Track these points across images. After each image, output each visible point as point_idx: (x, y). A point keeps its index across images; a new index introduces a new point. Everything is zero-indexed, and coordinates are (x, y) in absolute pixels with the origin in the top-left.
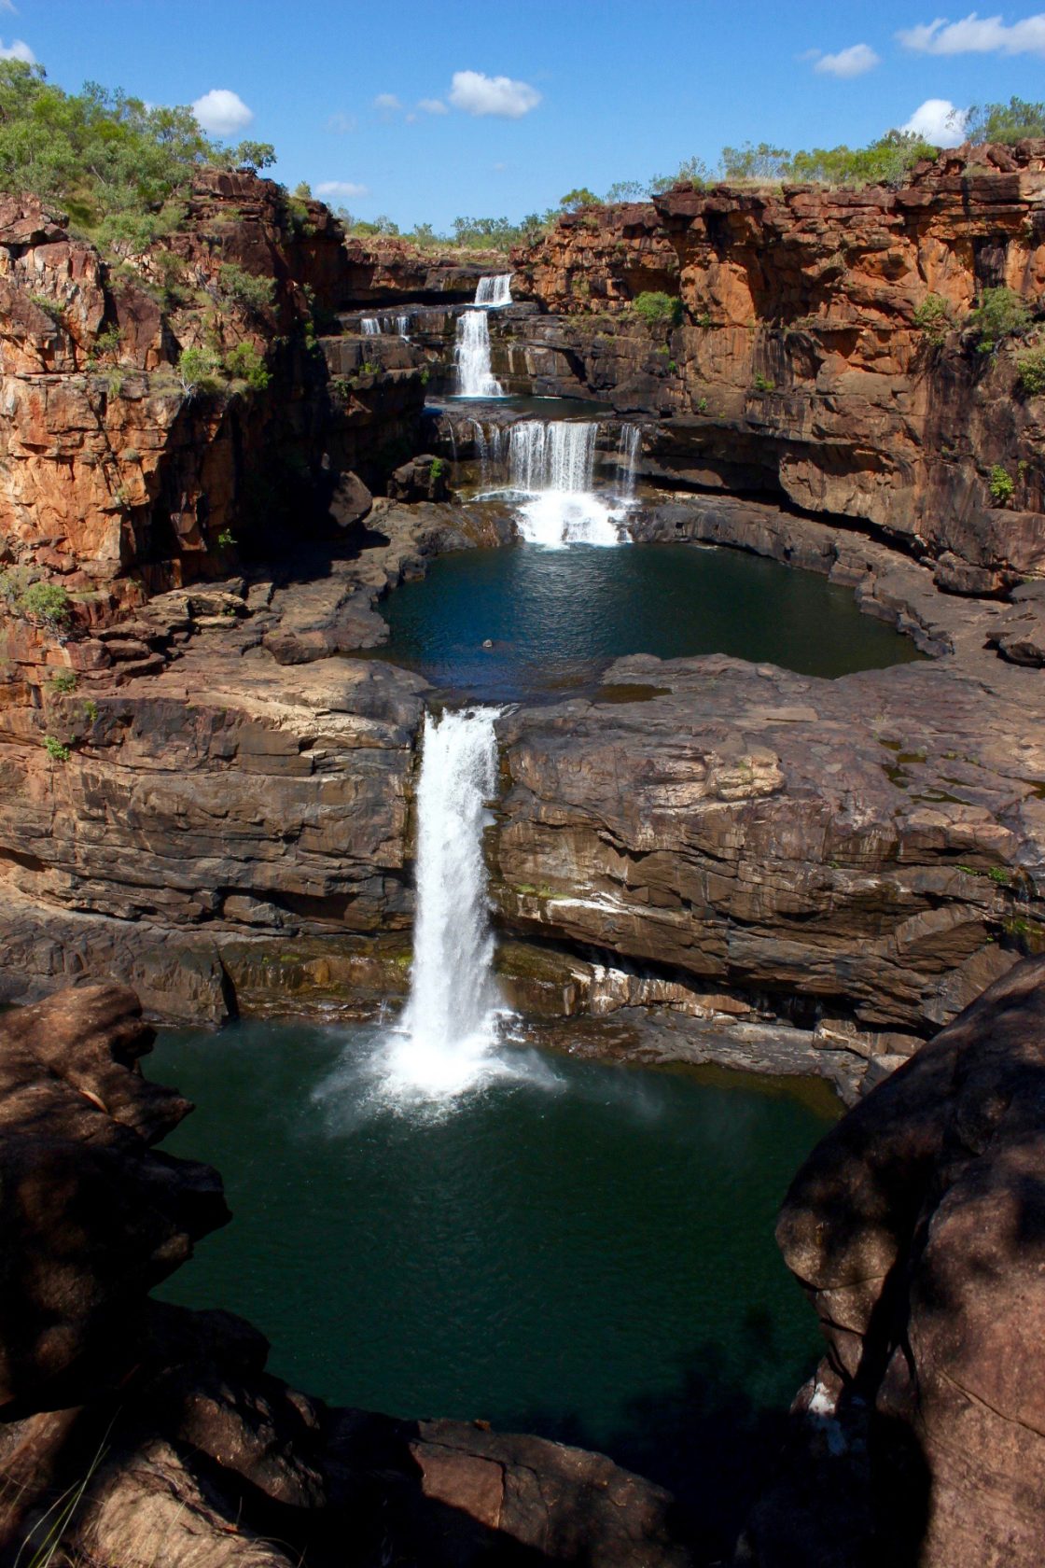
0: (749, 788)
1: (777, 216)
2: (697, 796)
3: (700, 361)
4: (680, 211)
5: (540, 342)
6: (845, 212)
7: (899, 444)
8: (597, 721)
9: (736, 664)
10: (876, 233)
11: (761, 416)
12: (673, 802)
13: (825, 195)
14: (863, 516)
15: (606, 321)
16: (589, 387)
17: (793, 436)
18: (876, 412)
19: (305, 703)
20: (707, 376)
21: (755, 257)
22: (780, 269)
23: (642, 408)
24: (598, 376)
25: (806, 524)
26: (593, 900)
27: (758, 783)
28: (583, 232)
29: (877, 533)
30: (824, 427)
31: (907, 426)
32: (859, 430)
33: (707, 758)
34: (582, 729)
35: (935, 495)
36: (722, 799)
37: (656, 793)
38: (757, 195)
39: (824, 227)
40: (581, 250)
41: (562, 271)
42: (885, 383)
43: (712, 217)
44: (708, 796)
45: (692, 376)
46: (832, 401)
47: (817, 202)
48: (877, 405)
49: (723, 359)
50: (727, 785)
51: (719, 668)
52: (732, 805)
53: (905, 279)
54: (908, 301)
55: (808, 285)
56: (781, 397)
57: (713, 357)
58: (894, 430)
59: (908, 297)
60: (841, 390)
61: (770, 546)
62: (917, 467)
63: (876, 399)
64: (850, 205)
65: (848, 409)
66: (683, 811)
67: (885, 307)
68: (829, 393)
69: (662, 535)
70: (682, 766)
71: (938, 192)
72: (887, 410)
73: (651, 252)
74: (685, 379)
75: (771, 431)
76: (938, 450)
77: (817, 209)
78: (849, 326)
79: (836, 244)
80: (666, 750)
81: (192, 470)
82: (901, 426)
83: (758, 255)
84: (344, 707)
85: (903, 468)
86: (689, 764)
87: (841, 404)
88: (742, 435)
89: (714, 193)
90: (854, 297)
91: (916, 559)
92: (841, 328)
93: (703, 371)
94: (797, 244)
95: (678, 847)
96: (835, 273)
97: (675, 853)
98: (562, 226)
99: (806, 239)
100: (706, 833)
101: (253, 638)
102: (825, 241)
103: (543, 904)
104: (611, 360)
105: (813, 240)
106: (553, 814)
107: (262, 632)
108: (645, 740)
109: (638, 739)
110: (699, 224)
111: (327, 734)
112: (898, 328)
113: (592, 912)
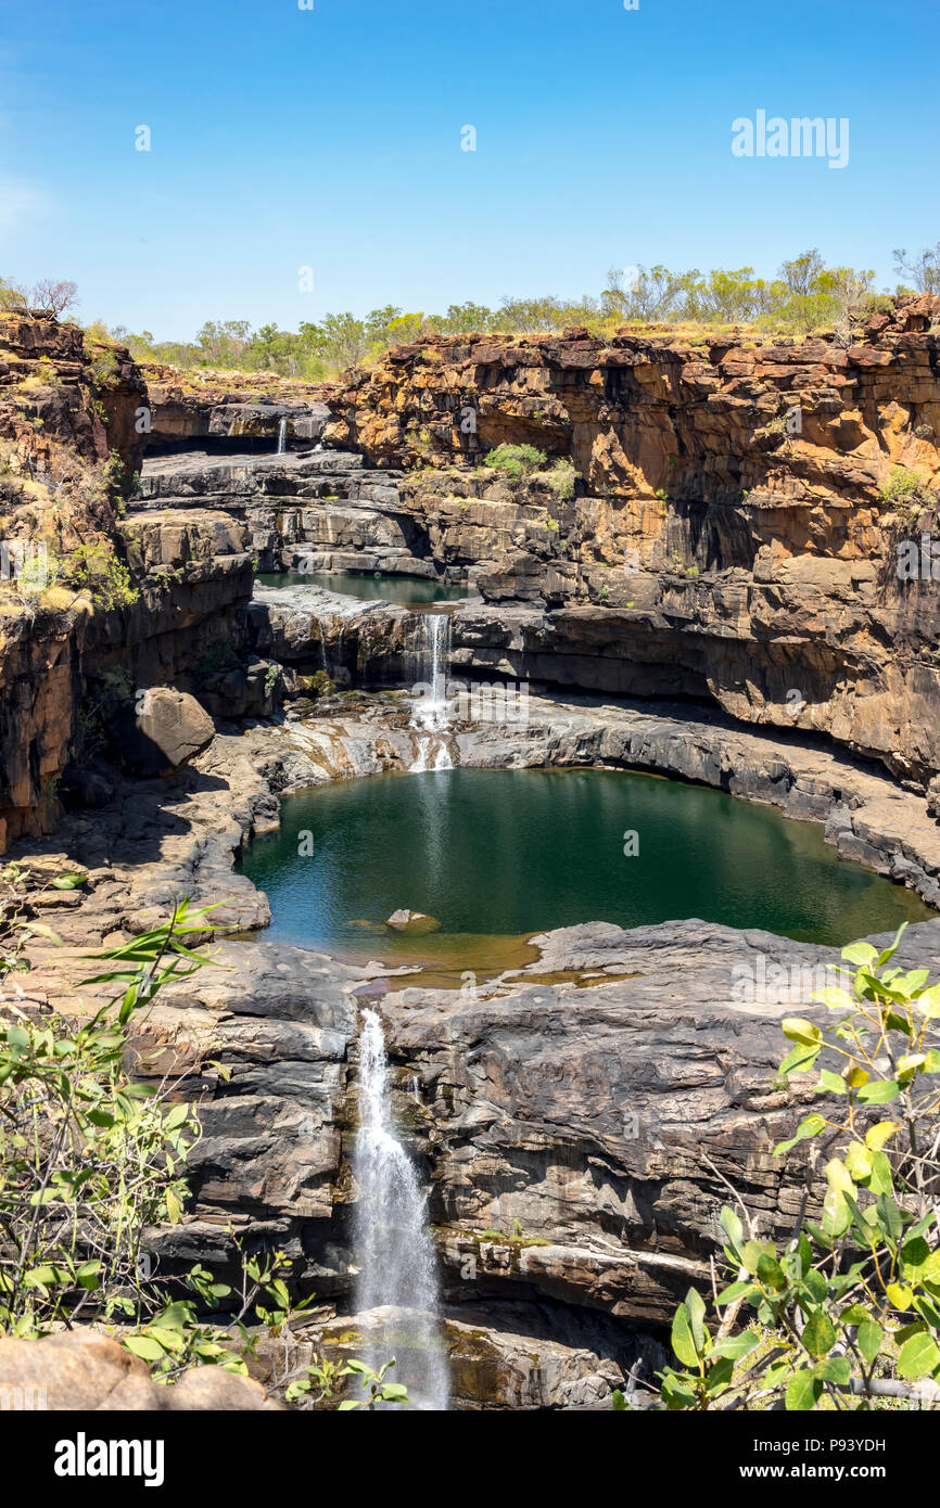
0: (786, 1096)
1: (698, 372)
2: (717, 1107)
3: (599, 540)
4: (574, 363)
5: (368, 503)
6: (785, 370)
7: (862, 643)
8: (575, 1014)
9: (721, 932)
10: (825, 396)
11: (683, 609)
12: (688, 1114)
13: (759, 349)
14: (819, 728)
15: (455, 480)
16: (436, 562)
17: (725, 632)
18: (832, 604)
19: (202, 1005)
20: (608, 558)
21: (667, 418)
22: (701, 432)
23: (520, 595)
24: (448, 550)
25: (749, 740)
26: (580, 1246)
27: (796, 1089)
28: (422, 369)
29: (844, 752)
30: (766, 622)
31: (874, 622)
32: (812, 626)
33: (723, 1058)
34: (554, 1025)
35: (917, 705)
36: (753, 1110)
37: (663, 1105)
38: (672, 348)
39: (760, 388)
40: (418, 391)
41: (393, 417)
42: (842, 569)
43: (614, 370)
44: (733, 1106)
45: (589, 559)
46: (775, 589)
47: (749, 357)
48: (834, 596)
49: (629, 539)
50: (756, 1092)
51: (698, 937)
52: (768, 1117)
53: (862, 448)
54: (868, 475)
55: (739, 452)
56: (710, 586)
57: (616, 535)
58: (857, 627)
59: (868, 470)
60: (787, 578)
61: (701, 769)
62: (888, 670)
63: (832, 590)
64: (789, 363)
65: (796, 602)
66: (703, 1127)
67: (839, 482)
68: (771, 582)
69: (558, 755)
70: (693, 1069)
71: (899, 352)
72: (845, 602)
73: (511, 397)
74: (580, 562)
75: (696, 628)
76: (916, 651)
77: (750, 366)
78: (796, 503)
79: (775, 407)
80: (667, 1049)
81: (27, 706)
82: (863, 619)
83: (672, 416)
84: (248, 1010)
85: (870, 673)
86: (700, 1066)
87: (788, 595)
88: (656, 630)
89: (616, 343)
90: (800, 469)
91: (897, 783)
92: (784, 505)
93: (603, 552)
94: (727, 407)
95: (698, 1174)
96: (775, 441)
97: (693, 1180)
98: (393, 361)
99: (738, 402)
100: (736, 1154)
101: (112, 918)
102: (761, 404)
103: (516, 1255)
104: (465, 529)
105: (747, 403)
106: (533, 1137)
107: (117, 911)
108: (640, 1037)
109: (630, 1036)
110: (597, 378)
111: (236, 1045)
112: (857, 506)
113: (583, 1262)
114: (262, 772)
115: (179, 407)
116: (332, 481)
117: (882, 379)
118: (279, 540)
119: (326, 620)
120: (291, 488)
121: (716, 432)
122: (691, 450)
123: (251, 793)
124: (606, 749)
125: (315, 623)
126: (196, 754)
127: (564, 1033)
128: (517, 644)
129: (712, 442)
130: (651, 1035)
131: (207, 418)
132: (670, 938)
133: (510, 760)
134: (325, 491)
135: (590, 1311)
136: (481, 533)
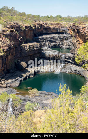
3: (77, 48)
5: (70, 41)
20: (78, 50)
57: (79, 48)
69: (72, 72)
74: (76, 50)
99: (84, 34)
105: (85, 34)
110: (76, 30)
115: (55, 29)
116: (66, 38)
118: (60, 44)
119: (51, 55)
120: (62, 39)
124: (77, 72)
125: (50, 55)
128: (71, 59)
131: (58, 30)
133: (67, 72)
134: (65, 39)
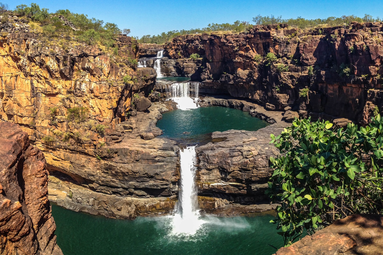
0: (253, 155)
1: (223, 40)
2: (241, 159)
3: (210, 69)
4: (204, 39)
5: (171, 65)
6: (237, 39)
8: (215, 146)
9: (237, 131)
10: (243, 43)
11: (224, 79)
12: (236, 160)
15: (185, 60)
17: (231, 83)
19: (155, 148)
22: (224, 50)
24: (185, 72)
26: (219, 183)
28: (178, 41)
30: (237, 81)
32: (244, 81)
33: (241, 151)
36: (247, 158)
37: (232, 159)
38: (219, 36)
39: (233, 42)
40: (178, 45)
41: (174, 50)
43: (210, 40)
44: (244, 158)
45: (209, 72)
47: (231, 37)
50: (247, 155)
51: (234, 132)
52: (250, 159)
53: (250, 51)
55: (230, 53)
56: (228, 75)
59: (251, 55)
60: (240, 73)
64: (237, 37)
65: (242, 77)
66: (239, 162)
67: (247, 57)
68: (238, 74)
70: (236, 153)
71: (255, 35)
72: (249, 77)
73: (194, 45)
74: (207, 73)
75: (226, 82)
77: (231, 39)
78: (240, 61)
79: (236, 45)
83: (220, 47)
84: (162, 149)
87: (240, 76)
89: (211, 35)
90: (240, 55)
91: (260, 105)
92: (238, 61)
93: (211, 71)
94: (228, 46)
95: (239, 169)
96: (237, 51)
97: (238, 170)
98: (174, 40)
100: (245, 165)
101: (138, 134)
102: (234, 45)
103: (209, 185)
104: (187, 68)
105: (231, 45)
106: (211, 166)
107: (138, 133)
108: (227, 149)
109: (225, 149)
110: (208, 42)
111: (160, 155)
112: (250, 61)
113: (220, 185)
114: (159, 110)
116: (165, 61)
117: (252, 40)
121: (227, 50)
122: (223, 53)
123: (157, 114)
126: (149, 108)
127: (214, 150)
129: (226, 52)
130: (229, 149)
131: (146, 52)
132: (229, 133)
134: (164, 63)
135: (222, 193)
136: (190, 69)
